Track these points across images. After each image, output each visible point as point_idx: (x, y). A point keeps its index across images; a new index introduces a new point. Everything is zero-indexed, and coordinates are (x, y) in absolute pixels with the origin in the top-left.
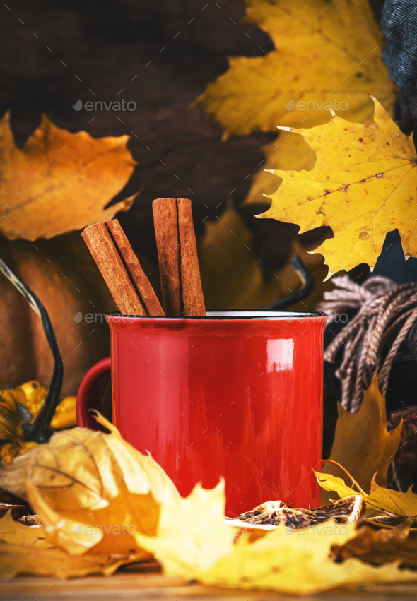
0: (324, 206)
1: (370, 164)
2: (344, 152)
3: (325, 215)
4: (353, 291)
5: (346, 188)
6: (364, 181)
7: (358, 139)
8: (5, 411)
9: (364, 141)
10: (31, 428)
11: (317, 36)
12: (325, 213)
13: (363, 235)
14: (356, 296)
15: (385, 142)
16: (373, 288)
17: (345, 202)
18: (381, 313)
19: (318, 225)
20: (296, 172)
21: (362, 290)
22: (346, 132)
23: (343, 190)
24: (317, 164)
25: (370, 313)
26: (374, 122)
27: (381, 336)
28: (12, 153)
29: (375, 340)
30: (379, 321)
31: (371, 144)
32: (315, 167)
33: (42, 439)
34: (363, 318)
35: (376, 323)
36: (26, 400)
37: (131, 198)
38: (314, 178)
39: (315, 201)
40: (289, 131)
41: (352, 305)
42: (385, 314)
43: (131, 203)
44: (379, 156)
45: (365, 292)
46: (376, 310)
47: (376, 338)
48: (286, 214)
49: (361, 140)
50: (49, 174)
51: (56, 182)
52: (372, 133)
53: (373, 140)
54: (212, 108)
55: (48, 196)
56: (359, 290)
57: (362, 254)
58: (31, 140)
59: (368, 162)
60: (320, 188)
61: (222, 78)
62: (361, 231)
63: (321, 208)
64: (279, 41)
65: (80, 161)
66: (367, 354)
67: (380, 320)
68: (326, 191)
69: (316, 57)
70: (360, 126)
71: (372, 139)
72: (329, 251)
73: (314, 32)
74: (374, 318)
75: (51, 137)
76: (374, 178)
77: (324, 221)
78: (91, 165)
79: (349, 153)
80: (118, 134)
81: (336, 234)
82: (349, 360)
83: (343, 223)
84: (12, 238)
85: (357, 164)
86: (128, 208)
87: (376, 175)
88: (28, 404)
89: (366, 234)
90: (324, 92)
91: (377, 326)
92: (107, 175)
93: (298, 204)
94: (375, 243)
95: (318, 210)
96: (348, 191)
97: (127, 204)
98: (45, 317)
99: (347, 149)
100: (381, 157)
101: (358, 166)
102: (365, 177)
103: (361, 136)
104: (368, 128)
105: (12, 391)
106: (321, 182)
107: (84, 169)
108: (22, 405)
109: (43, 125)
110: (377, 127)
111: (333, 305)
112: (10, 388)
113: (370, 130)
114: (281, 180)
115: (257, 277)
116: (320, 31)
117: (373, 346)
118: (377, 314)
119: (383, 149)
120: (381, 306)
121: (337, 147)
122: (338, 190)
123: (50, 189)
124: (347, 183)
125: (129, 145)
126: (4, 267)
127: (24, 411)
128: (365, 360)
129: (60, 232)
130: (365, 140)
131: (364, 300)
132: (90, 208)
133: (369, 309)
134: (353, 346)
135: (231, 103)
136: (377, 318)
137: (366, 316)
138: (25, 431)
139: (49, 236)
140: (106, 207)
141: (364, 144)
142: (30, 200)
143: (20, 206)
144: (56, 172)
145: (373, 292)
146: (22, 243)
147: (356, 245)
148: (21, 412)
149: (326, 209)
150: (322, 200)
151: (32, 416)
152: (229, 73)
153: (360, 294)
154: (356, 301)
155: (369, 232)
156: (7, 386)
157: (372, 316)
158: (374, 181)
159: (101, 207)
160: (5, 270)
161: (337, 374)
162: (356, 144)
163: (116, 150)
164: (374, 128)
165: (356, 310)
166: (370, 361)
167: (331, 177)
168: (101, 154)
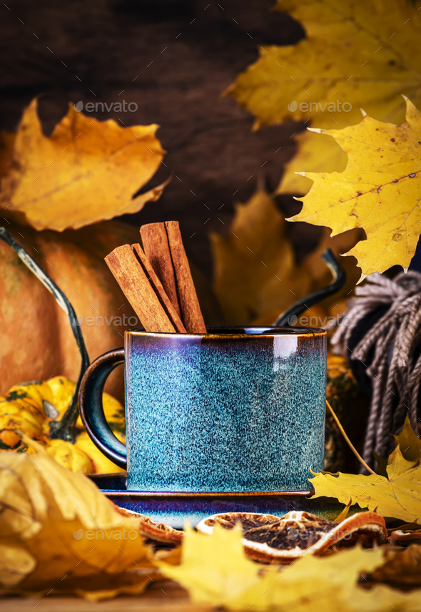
0: (356, 208)
1: (403, 164)
2: (376, 153)
3: (357, 217)
4: (385, 286)
5: (379, 189)
6: (396, 181)
7: (389, 139)
8: (32, 409)
9: (396, 141)
10: (57, 426)
11: (349, 24)
12: (358, 215)
13: (396, 236)
14: (388, 291)
15: (417, 142)
16: (405, 283)
17: (378, 203)
18: (413, 313)
19: (351, 227)
20: (327, 174)
21: (394, 285)
22: (378, 132)
23: (376, 191)
24: (348, 165)
25: (402, 313)
26: (406, 121)
27: (413, 337)
28: (39, 141)
29: (407, 341)
30: (411, 322)
31: (404, 144)
32: (347, 168)
33: (68, 437)
34: (395, 316)
35: (408, 323)
36: (53, 397)
37: (160, 188)
38: (345, 180)
39: (347, 203)
40: (319, 132)
41: (384, 300)
42: (417, 314)
43: (161, 193)
44: (412, 156)
45: (397, 288)
46: (408, 309)
47: (408, 338)
48: (317, 217)
49: (393, 140)
50: (77, 162)
51: (83, 170)
52: (404, 133)
53: (406, 140)
54: (242, 97)
55: (76, 184)
56: (391, 285)
57: (395, 255)
58: (58, 129)
59: (400, 162)
60: (351, 189)
61: (252, 68)
62: (394, 232)
63: (353, 210)
64: (311, 30)
65: (108, 149)
66: (398, 355)
67: (412, 320)
68: (358, 192)
69: (348, 45)
70: (392, 126)
71: (404, 138)
72: (361, 253)
73: (345, 19)
74: (406, 318)
75: (79, 126)
76: (407, 178)
77: (357, 223)
78: (119, 153)
79: (381, 153)
80: (147, 123)
81: (369, 236)
82: (381, 358)
83: (376, 225)
84: (39, 228)
85: (389, 165)
86: (157, 197)
87: (409, 175)
88: (55, 401)
89: (400, 235)
90: (357, 80)
91: (409, 327)
92: (136, 163)
93: (330, 206)
94: (408, 244)
95: (350, 212)
96: (381, 192)
97: (156, 193)
98: (72, 314)
99: (379, 150)
100: (414, 157)
101: (390, 167)
102: (397, 178)
103: (393, 136)
104: (400, 128)
105: (38, 387)
106: (353, 183)
107: (112, 158)
108: (48, 402)
109: (70, 114)
110: (409, 126)
111: (365, 300)
112: (36, 384)
113: (401, 129)
114: (312, 182)
115: (287, 260)
116: (352, 19)
117: (404, 348)
118: (409, 313)
119: (415, 149)
120: (414, 305)
121: (368, 148)
122: (371, 191)
123: (78, 178)
124: (379, 184)
125: (158, 135)
126: (30, 262)
127: (51, 407)
128: (396, 361)
129: (89, 222)
130: (397, 139)
131: (396, 296)
132: (118, 197)
133: (401, 307)
134: (384, 343)
135: (262, 92)
136: (409, 318)
137: (398, 315)
138: (52, 429)
139: (77, 226)
140: (135, 196)
141: (396, 144)
142: (57, 189)
143: (48, 195)
144: (84, 160)
145: (405, 287)
146: (49, 234)
147: (389, 247)
148: (47, 408)
149: (359, 211)
150: (354, 201)
151: (59, 413)
152: (260, 63)
153: (392, 289)
154: (388, 297)
155: (403, 233)
156: (34, 382)
157: (404, 315)
158: (407, 181)
159: (129, 197)
160: (32, 266)
161: (369, 372)
162: (388, 144)
163: (145, 139)
164: (406, 127)
165: (388, 306)
166: (402, 363)
167: (363, 178)
168: (130, 143)
